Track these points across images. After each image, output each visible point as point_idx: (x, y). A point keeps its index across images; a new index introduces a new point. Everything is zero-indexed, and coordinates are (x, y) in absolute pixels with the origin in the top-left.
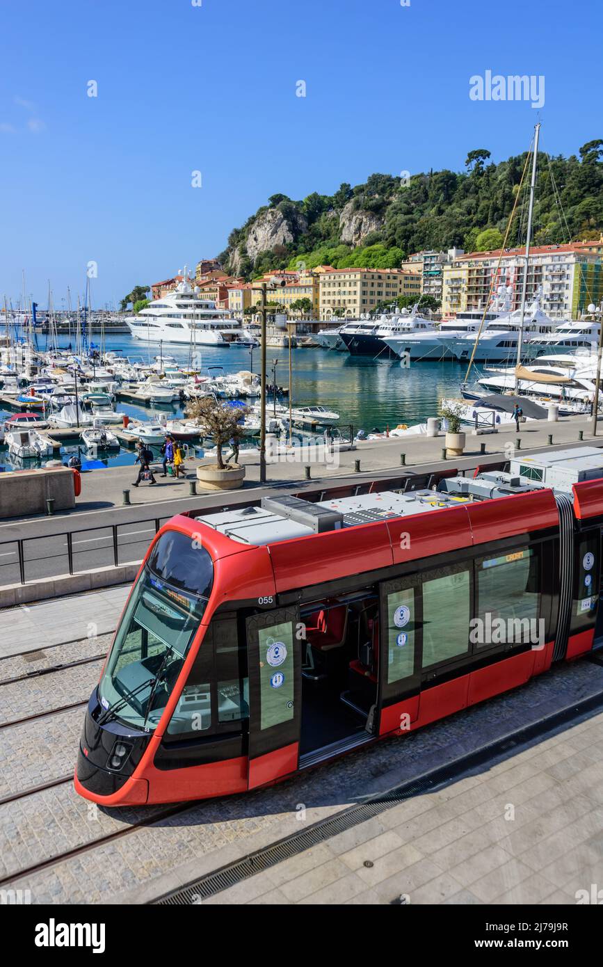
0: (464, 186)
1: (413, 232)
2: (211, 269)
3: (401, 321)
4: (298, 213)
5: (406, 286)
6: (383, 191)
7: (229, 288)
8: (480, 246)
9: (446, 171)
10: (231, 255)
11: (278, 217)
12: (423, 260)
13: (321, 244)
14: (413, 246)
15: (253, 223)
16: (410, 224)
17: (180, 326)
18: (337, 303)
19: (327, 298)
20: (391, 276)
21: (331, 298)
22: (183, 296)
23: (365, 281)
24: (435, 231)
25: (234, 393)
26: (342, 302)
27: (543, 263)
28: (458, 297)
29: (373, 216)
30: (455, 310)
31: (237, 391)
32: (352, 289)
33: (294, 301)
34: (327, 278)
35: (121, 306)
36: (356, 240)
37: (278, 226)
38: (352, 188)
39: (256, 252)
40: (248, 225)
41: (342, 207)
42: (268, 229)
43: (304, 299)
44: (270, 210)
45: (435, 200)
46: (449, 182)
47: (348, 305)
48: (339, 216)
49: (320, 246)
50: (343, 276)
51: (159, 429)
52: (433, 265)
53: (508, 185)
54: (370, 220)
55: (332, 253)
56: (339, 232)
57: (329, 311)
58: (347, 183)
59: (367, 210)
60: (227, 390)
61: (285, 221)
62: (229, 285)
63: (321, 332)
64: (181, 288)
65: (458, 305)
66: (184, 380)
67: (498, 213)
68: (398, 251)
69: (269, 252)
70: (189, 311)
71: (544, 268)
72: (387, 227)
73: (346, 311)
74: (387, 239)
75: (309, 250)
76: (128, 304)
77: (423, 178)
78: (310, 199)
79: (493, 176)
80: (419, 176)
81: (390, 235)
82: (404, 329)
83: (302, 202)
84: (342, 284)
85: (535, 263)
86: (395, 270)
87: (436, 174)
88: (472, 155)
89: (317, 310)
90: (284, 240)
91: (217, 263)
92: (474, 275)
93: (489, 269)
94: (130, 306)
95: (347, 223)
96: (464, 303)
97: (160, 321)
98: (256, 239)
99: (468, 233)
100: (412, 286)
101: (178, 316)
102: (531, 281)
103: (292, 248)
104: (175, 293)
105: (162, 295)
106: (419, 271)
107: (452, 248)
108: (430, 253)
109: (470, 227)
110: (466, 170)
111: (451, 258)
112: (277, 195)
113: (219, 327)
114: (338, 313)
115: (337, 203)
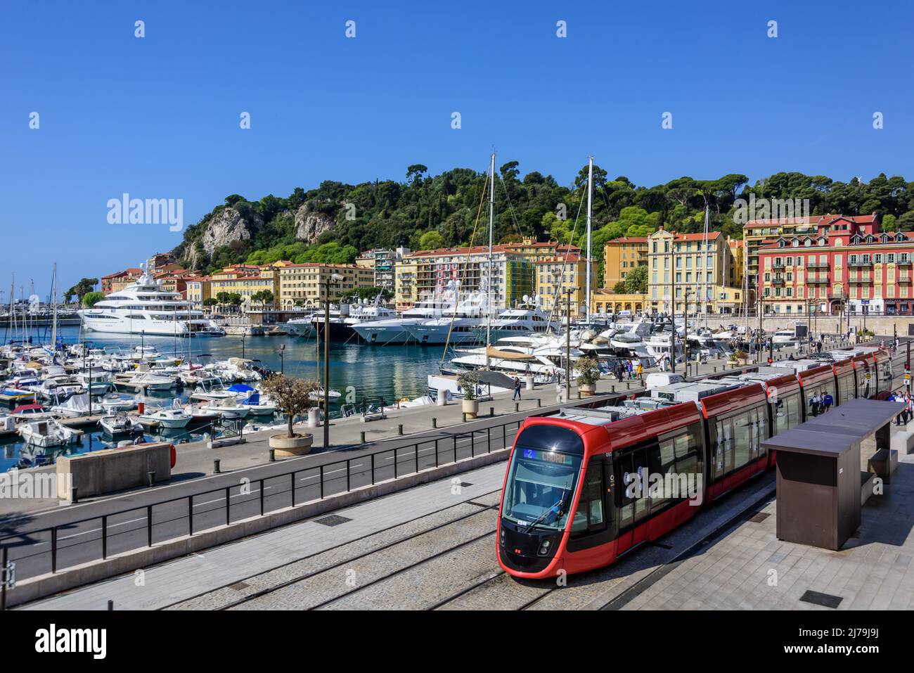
0: (407, 194)
1: (363, 233)
2: (166, 262)
3: (365, 310)
4: (254, 212)
5: (361, 279)
6: (334, 196)
7: (187, 280)
8: (424, 245)
9: (390, 181)
10: (186, 250)
11: (235, 215)
12: (374, 257)
13: (277, 240)
14: (365, 244)
15: (209, 220)
16: (361, 226)
17: (142, 317)
18: (297, 294)
19: (287, 290)
20: (347, 270)
21: (292, 290)
22: (144, 289)
23: (324, 274)
24: (384, 232)
25: (230, 378)
26: (302, 294)
27: (480, 261)
28: (409, 289)
29: (326, 217)
30: (407, 300)
31: (233, 376)
32: (312, 281)
33: (255, 293)
34: (287, 272)
35: (64, 298)
36: (311, 238)
37: (235, 223)
38: (305, 192)
39: (213, 247)
40: (204, 222)
41: (296, 208)
42: (225, 226)
43: (265, 291)
44: (226, 209)
45: (382, 205)
46: (393, 191)
47: (308, 296)
48: (294, 217)
49: (276, 243)
50: (302, 271)
51: (180, 413)
52: (384, 261)
53: (443, 195)
54: (323, 221)
55: (290, 249)
56: (295, 230)
57: (289, 302)
58: (301, 188)
59: (320, 212)
60: (224, 375)
61: (242, 220)
62: (187, 278)
63: (290, 321)
64: (143, 281)
65: (409, 296)
66: (175, 368)
67: (436, 219)
68: (352, 249)
69: (226, 247)
70: (152, 302)
71: (481, 265)
72: (340, 227)
73: (306, 302)
74: (340, 238)
75: (266, 246)
76: (73, 296)
77: (369, 187)
78: (265, 200)
79: (430, 187)
80: (366, 185)
81: (343, 235)
82: (369, 317)
83: (258, 202)
84: (302, 277)
85: (473, 260)
86: (351, 266)
87: (381, 183)
88: (412, 169)
89: (278, 301)
90: (241, 237)
91: (172, 257)
92: (423, 270)
93: (435, 265)
94: (75, 298)
95: (302, 223)
96: (414, 295)
97: (119, 313)
98: (212, 235)
99: (412, 234)
100: (366, 279)
101: (140, 308)
102: (471, 276)
103: (249, 244)
104: (136, 285)
105: (113, 288)
106: (371, 266)
107: (399, 247)
108: (381, 251)
109: (414, 230)
110: (407, 180)
111: (399, 255)
112: (233, 196)
113: (183, 318)
114: (299, 304)
115: (292, 204)
